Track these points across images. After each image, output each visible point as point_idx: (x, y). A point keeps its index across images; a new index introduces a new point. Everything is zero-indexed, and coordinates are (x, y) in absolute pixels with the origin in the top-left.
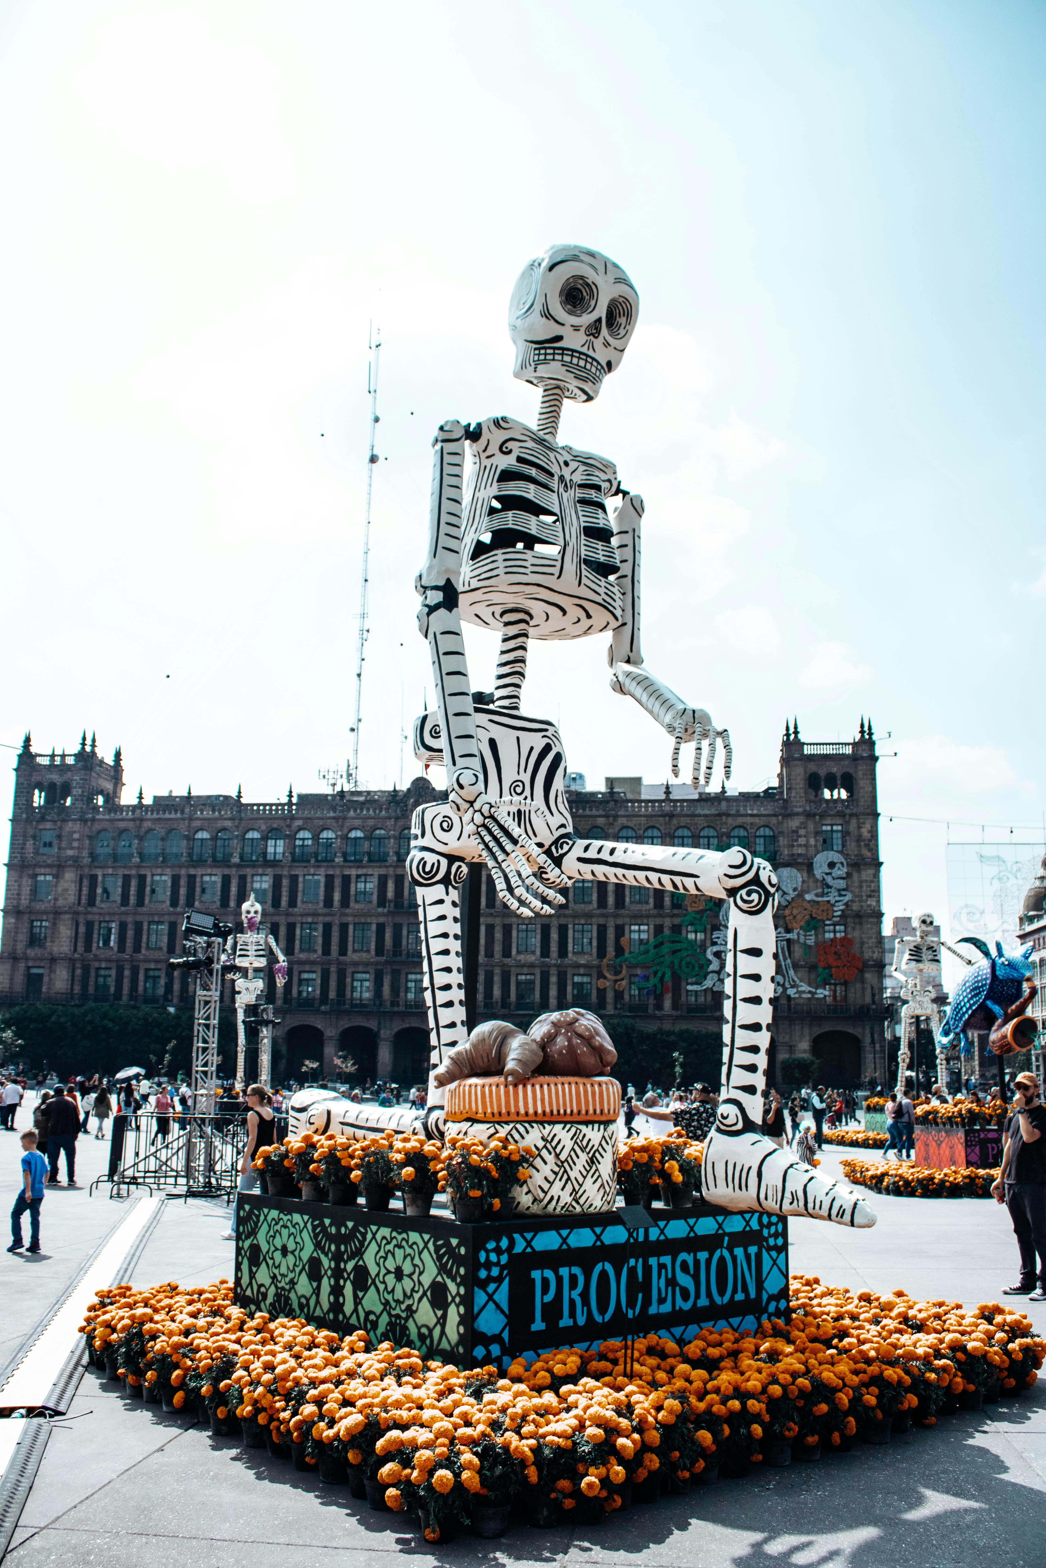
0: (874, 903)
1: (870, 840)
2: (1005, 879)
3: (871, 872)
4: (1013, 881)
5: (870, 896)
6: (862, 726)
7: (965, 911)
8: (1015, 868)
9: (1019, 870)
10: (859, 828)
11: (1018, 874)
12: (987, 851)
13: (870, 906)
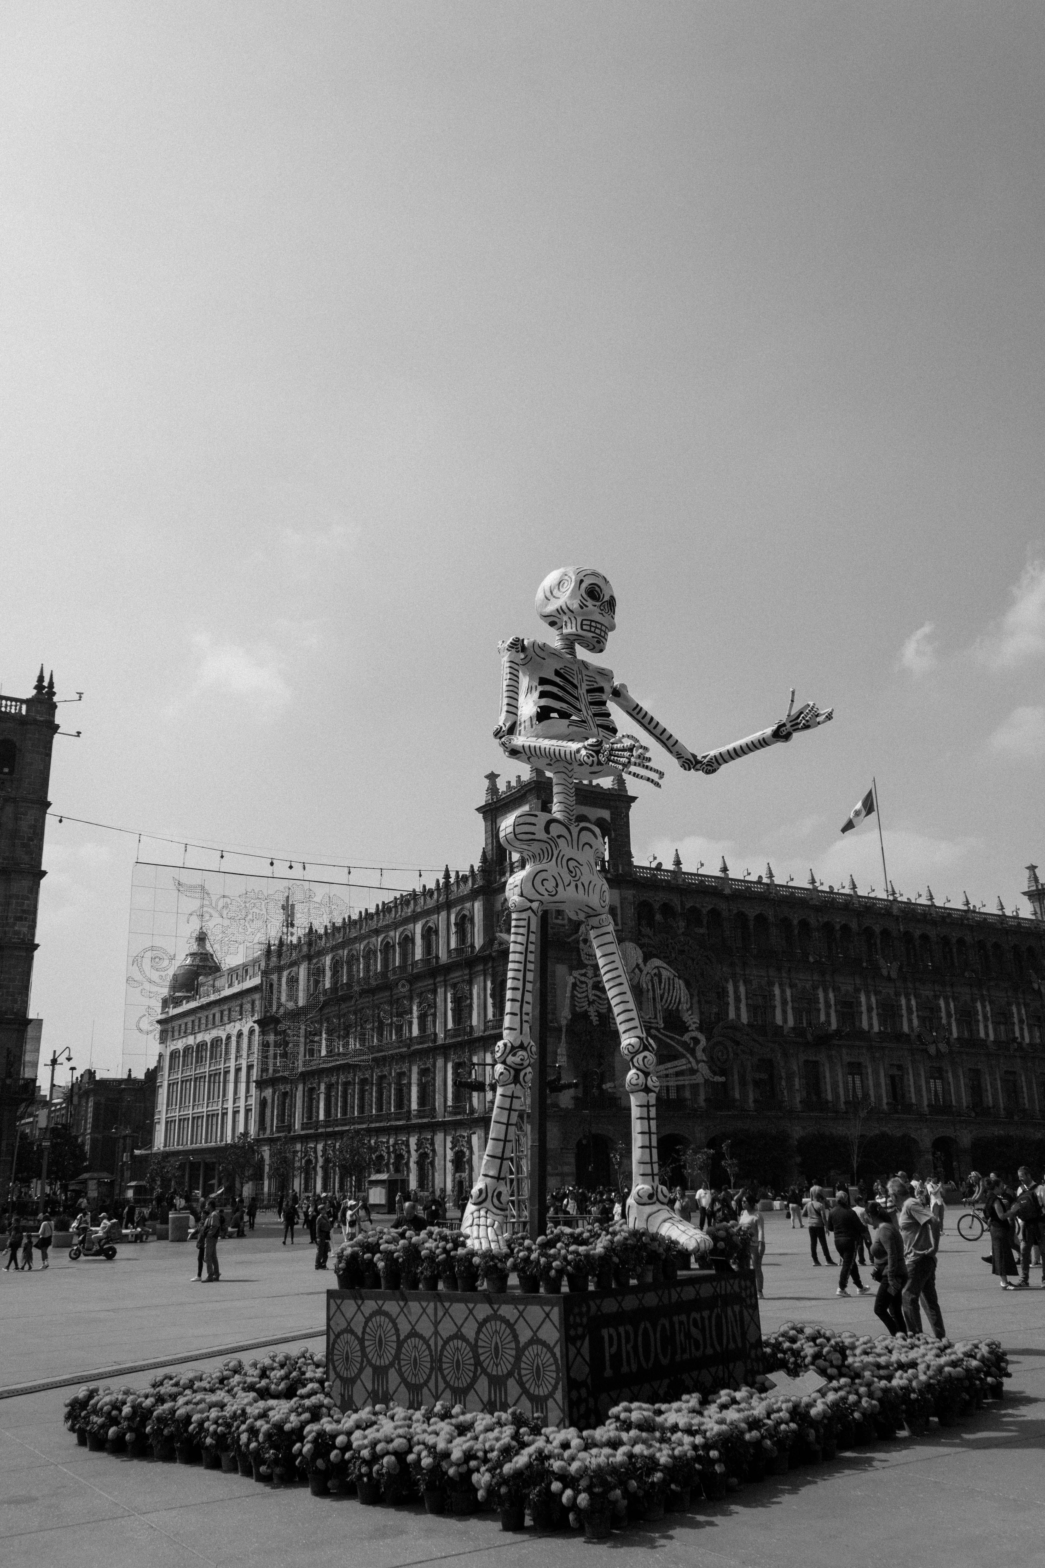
0: (25, 930)
1: (31, 839)
2: (207, 917)
3: (26, 883)
4: (217, 920)
5: (20, 919)
6: (41, 679)
7: (149, 954)
8: (221, 904)
9: (225, 906)
10: (16, 819)
11: (225, 912)
12: (187, 877)
13: (17, 933)
